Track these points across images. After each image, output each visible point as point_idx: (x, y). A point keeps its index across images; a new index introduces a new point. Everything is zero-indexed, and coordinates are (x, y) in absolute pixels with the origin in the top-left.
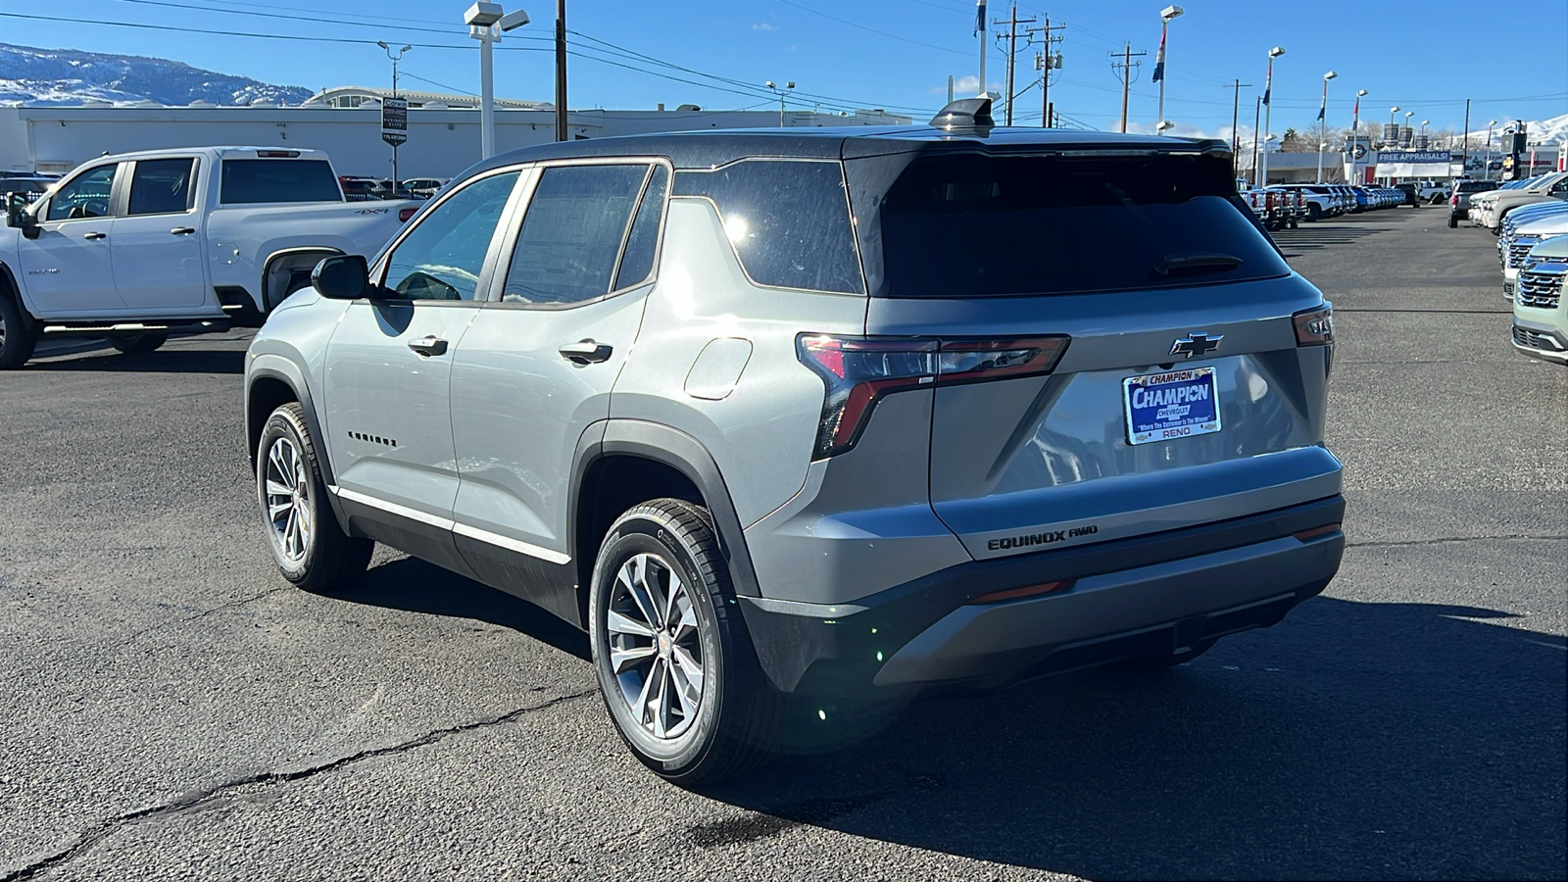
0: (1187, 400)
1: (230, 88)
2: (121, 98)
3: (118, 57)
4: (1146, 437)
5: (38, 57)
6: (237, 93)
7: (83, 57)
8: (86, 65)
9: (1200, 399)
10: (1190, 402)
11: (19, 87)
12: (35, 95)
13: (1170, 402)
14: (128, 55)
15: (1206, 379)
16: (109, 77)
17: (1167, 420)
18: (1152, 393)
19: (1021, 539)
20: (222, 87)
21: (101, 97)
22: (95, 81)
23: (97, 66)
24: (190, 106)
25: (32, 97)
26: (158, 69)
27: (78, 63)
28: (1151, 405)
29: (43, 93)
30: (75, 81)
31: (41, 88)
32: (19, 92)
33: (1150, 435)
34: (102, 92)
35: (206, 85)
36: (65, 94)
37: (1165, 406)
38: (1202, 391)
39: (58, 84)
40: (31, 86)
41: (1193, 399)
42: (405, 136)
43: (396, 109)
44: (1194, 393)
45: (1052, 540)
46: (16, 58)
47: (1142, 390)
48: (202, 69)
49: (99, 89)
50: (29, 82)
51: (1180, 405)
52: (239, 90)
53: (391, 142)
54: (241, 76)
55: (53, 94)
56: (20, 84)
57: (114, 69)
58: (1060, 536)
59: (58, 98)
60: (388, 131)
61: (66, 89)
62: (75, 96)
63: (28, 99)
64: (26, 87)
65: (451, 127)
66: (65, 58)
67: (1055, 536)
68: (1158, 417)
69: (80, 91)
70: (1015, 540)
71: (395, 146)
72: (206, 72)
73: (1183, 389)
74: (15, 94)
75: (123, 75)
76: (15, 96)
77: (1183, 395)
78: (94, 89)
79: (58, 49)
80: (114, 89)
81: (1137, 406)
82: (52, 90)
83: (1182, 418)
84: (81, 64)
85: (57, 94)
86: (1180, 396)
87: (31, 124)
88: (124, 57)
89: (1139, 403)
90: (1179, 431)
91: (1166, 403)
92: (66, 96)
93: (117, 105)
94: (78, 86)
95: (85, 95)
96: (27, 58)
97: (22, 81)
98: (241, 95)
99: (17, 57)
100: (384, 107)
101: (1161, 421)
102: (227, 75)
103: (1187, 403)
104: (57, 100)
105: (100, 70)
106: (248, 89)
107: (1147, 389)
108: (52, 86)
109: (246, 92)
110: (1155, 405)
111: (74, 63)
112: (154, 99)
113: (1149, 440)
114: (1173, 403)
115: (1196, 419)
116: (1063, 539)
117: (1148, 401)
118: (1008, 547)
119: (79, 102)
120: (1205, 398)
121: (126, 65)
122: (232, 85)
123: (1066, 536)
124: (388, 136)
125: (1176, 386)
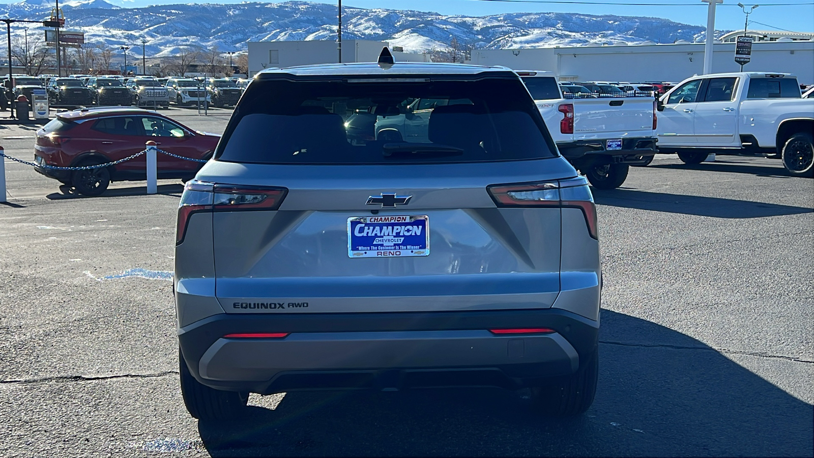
0: (401, 234)
1: (692, 32)
2: (632, 40)
3: (633, 18)
4: (362, 254)
5: (593, 20)
6: (696, 35)
7: (615, 19)
8: (616, 23)
9: (413, 234)
10: (404, 236)
11: (581, 36)
12: (589, 40)
13: (386, 234)
14: (639, 16)
15: (422, 223)
16: (627, 29)
17: (382, 245)
18: (371, 228)
19: (254, 304)
20: (688, 32)
21: (622, 40)
22: (620, 32)
23: (622, 23)
24: (676, 43)
25: (587, 41)
26: (654, 24)
27: (612, 22)
28: (369, 235)
29: (593, 39)
30: (610, 32)
31: (592, 37)
32: (581, 39)
33: (366, 253)
34: (623, 37)
35: (679, 31)
36: (604, 39)
37: (382, 237)
38: (417, 230)
39: (601, 33)
40: (587, 35)
41: (407, 234)
42: (749, 59)
43: (745, 43)
44: (408, 231)
45: (275, 308)
46: (581, 21)
47: (363, 225)
48: (678, 22)
49: (622, 35)
50: (587, 33)
51: (394, 237)
52: (698, 34)
53: (740, 62)
54: (700, 26)
55: (598, 39)
56: (582, 34)
57: (631, 24)
58: (281, 306)
59: (600, 41)
60: (739, 56)
61: (604, 36)
62: (609, 40)
63: (585, 42)
64: (585, 36)
65: (792, 52)
66: (606, 20)
67: (278, 306)
68: (375, 243)
69: (611, 37)
70: (250, 304)
71: (742, 65)
72: (680, 24)
73: (399, 227)
74: (579, 40)
75: (635, 28)
76: (579, 41)
77: (398, 231)
78: (619, 35)
79: (603, 14)
80: (630, 35)
81: (357, 234)
82: (598, 37)
83: (395, 245)
84: (614, 22)
85: (600, 39)
86: (395, 231)
87: (559, 56)
88: (637, 18)
89: (360, 232)
90: (391, 253)
91: (382, 234)
92: (604, 40)
93: (630, 44)
94: (611, 35)
95: (614, 39)
96: (587, 20)
97: (583, 33)
98: (698, 36)
99: (583, 20)
100: (738, 42)
101: (377, 245)
102: (692, 25)
103: (402, 236)
104: (600, 42)
105: (624, 25)
106: (703, 33)
107: (367, 225)
108: (598, 35)
109: (701, 35)
110: (373, 235)
111: (610, 22)
112: (652, 41)
113: (365, 256)
114: (388, 235)
115: (408, 247)
116: (283, 308)
117: (368, 233)
118: (246, 308)
119: (611, 43)
120: (418, 234)
121: (637, 22)
122: (694, 31)
123: (286, 306)
124: (739, 59)
125: (393, 225)
